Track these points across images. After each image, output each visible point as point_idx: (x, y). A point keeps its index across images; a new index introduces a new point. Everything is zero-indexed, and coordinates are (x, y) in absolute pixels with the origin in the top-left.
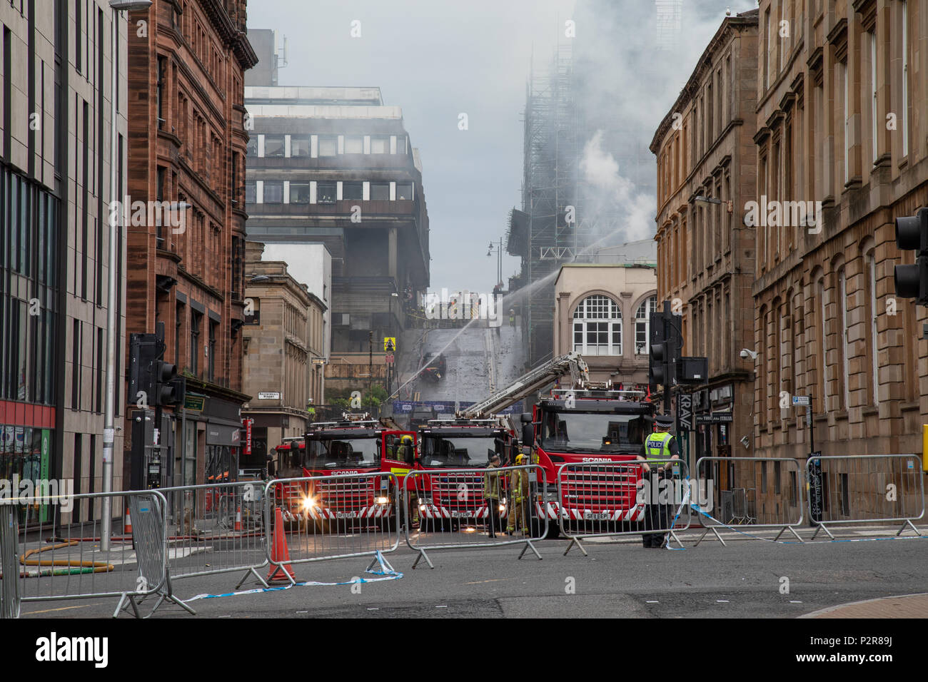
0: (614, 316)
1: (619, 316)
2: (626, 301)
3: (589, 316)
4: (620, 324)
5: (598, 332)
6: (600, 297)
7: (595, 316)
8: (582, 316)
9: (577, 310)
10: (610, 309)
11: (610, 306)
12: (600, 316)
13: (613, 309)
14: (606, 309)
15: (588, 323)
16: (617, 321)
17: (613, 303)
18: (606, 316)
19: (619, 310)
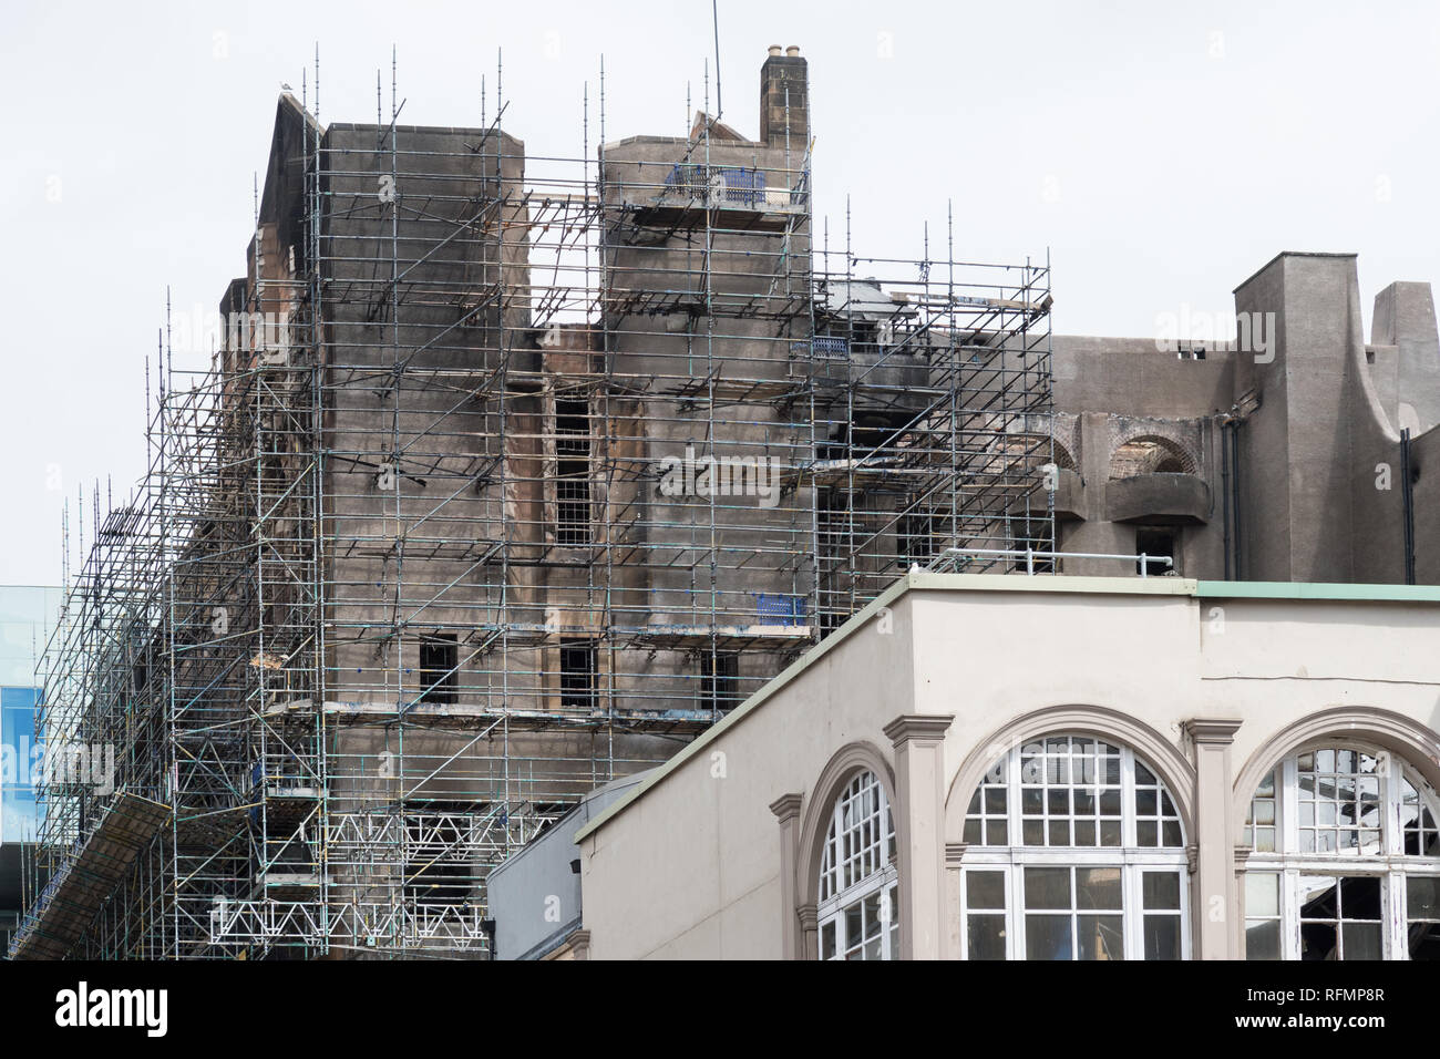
0: (1146, 837)
1: (1173, 837)
2: (1207, 757)
3: (1032, 833)
4: (1176, 875)
5: (1074, 911)
6: (1083, 739)
7: (1059, 838)
8: (999, 834)
9: (975, 808)
10: (1129, 802)
11: (1128, 787)
12: (1085, 839)
13: (1145, 803)
14: (1112, 803)
15: (1028, 870)
16: (1168, 859)
17: (1143, 775)
18: (1112, 836)
19: (1168, 810)
